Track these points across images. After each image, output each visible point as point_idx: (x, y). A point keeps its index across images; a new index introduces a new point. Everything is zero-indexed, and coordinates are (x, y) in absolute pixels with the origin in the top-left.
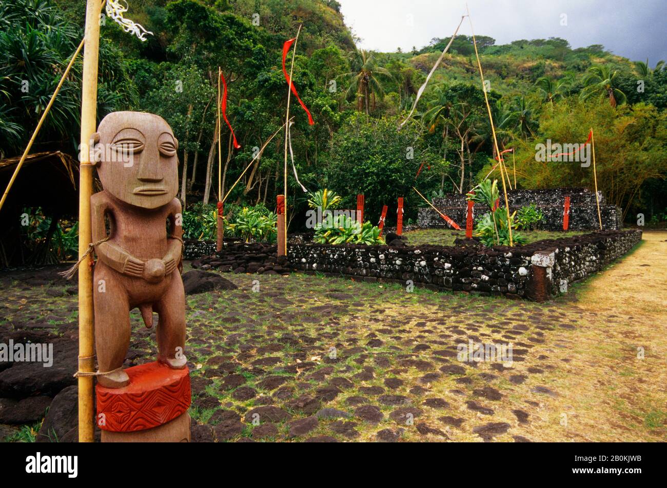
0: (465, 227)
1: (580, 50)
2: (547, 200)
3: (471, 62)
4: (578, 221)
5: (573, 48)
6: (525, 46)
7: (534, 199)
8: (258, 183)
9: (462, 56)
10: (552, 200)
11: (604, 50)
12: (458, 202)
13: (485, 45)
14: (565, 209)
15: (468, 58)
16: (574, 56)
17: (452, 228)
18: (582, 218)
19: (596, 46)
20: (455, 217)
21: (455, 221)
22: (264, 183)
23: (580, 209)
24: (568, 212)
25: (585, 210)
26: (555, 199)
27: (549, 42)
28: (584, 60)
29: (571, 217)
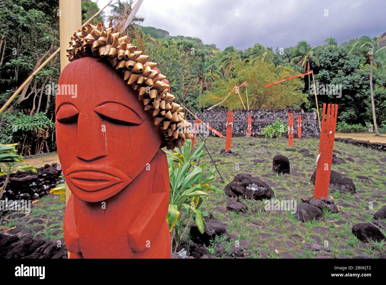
0: (225, 135)
1: (207, 46)
2: (282, 117)
3: (158, 41)
4: (307, 131)
5: (205, 44)
6: (183, 39)
7: (273, 116)
8: (34, 94)
9: (153, 38)
10: (286, 117)
11: (217, 47)
12: (216, 116)
13: (164, 35)
14: (298, 123)
15: (156, 40)
16: (205, 48)
17: (217, 136)
18: (309, 130)
19: (214, 45)
20: (217, 127)
21: (217, 130)
22: (39, 94)
23: (307, 124)
24: (301, 125)
25: (311, 124)
26: (287, 116)
27: (194, 39)
28: (209, 50)
29: (302, 129)
